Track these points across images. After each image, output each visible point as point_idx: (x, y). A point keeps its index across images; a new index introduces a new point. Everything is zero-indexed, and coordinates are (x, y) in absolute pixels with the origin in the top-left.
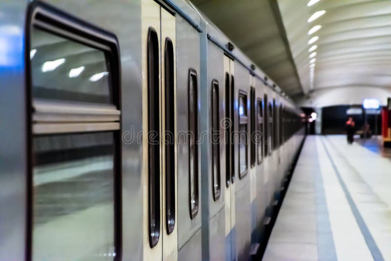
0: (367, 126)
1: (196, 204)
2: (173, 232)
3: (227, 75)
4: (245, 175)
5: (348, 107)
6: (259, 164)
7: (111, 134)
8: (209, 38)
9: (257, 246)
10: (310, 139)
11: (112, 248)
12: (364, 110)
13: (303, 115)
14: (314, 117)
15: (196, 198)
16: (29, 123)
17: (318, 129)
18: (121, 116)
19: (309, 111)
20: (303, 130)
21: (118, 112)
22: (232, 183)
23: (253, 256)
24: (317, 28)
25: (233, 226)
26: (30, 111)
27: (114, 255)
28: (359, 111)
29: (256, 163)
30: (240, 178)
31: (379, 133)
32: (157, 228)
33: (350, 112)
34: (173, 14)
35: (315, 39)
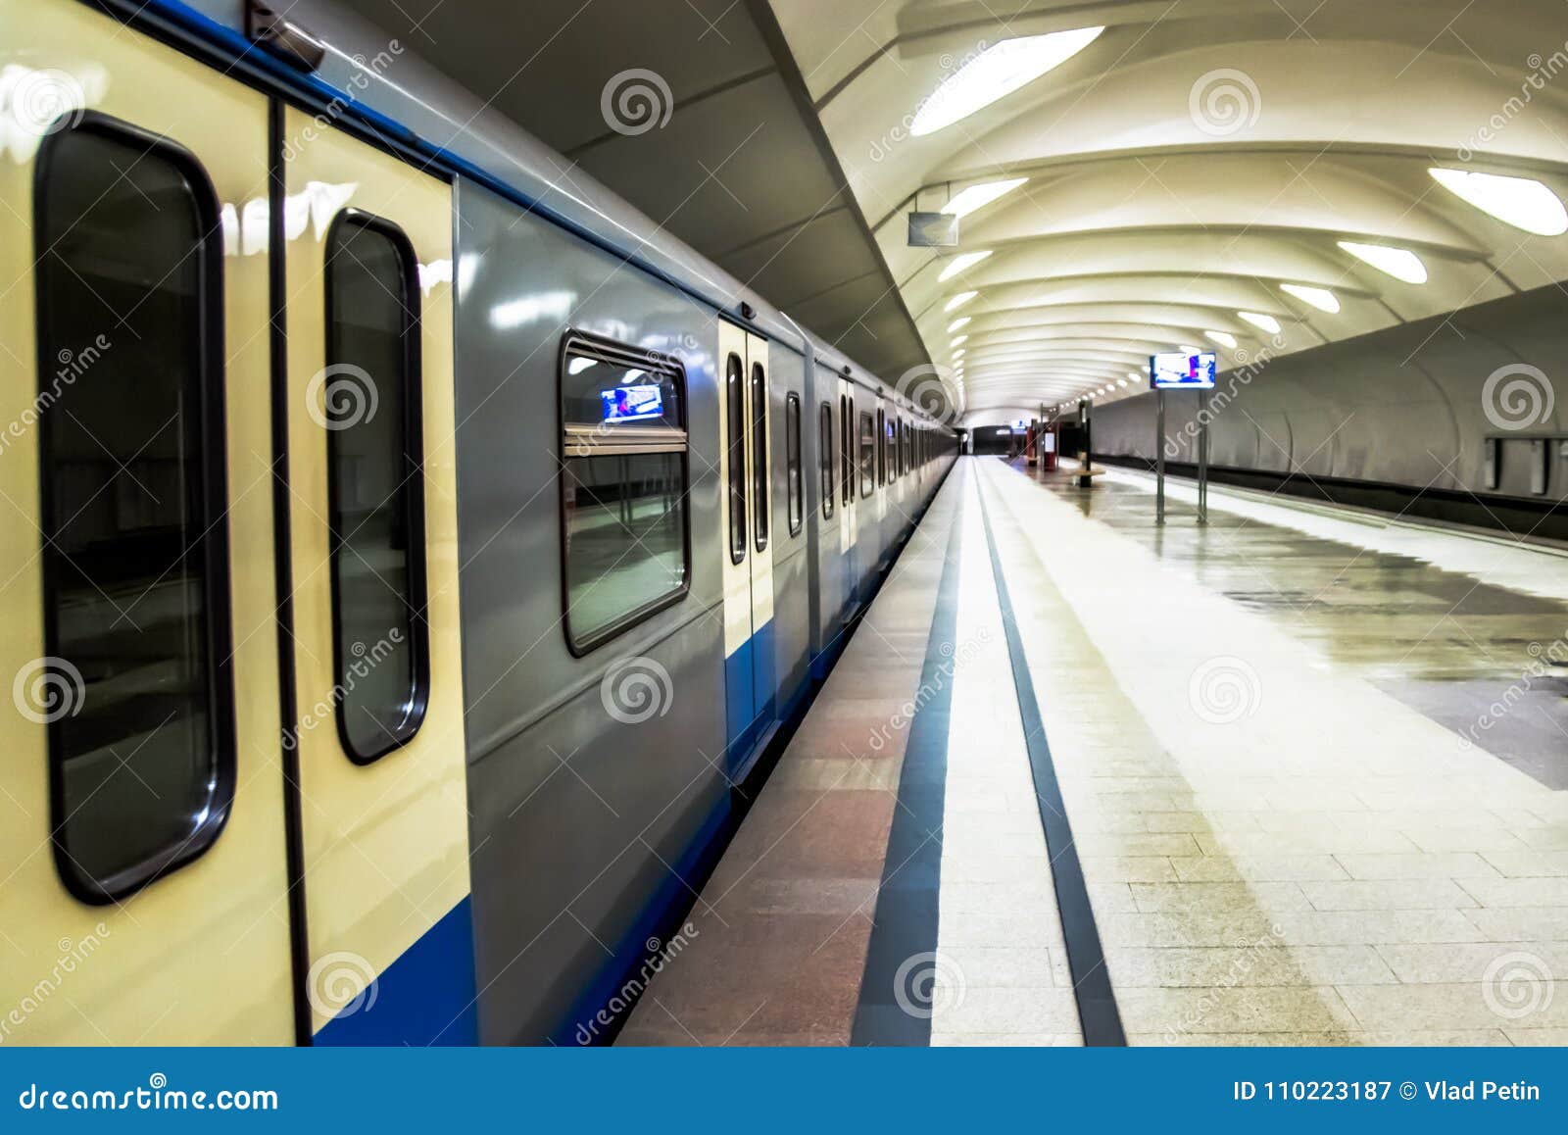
0: (1015, 446)
1: (800, 522)
2: (766, 550)
3: (844, 398)
4: (870, 494)
5: (999, 428)
6: (890, 483)
7: (679, 456)
8: (816, 360)
9: (886, 563)
10: (962, 459)
11: (682, 565)
12: (1012, 430)
13: (955, 436)
14: (965, 437)
15: (800, 517)
16: (560, 446)
17: (970, 449)
18: (687, 438)
19: (961, 432)
20: (955, 450)
21: (685, 434)
22: (852, 502)
23: (881, 573)
24: (961, 352)
25: (852, 545)
26: (561, 434)
27: (683, 571)
28: (1007, 432)
29: (886, 483)
30: (863, 497)
31: (1025, 453)
32: (742, 547)
33: (999, 432)
34: (765, 339)
35: (961, 362)
